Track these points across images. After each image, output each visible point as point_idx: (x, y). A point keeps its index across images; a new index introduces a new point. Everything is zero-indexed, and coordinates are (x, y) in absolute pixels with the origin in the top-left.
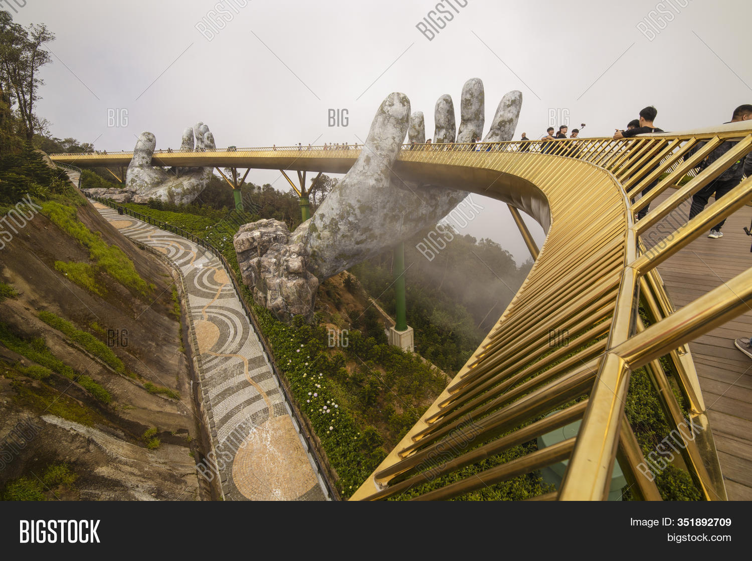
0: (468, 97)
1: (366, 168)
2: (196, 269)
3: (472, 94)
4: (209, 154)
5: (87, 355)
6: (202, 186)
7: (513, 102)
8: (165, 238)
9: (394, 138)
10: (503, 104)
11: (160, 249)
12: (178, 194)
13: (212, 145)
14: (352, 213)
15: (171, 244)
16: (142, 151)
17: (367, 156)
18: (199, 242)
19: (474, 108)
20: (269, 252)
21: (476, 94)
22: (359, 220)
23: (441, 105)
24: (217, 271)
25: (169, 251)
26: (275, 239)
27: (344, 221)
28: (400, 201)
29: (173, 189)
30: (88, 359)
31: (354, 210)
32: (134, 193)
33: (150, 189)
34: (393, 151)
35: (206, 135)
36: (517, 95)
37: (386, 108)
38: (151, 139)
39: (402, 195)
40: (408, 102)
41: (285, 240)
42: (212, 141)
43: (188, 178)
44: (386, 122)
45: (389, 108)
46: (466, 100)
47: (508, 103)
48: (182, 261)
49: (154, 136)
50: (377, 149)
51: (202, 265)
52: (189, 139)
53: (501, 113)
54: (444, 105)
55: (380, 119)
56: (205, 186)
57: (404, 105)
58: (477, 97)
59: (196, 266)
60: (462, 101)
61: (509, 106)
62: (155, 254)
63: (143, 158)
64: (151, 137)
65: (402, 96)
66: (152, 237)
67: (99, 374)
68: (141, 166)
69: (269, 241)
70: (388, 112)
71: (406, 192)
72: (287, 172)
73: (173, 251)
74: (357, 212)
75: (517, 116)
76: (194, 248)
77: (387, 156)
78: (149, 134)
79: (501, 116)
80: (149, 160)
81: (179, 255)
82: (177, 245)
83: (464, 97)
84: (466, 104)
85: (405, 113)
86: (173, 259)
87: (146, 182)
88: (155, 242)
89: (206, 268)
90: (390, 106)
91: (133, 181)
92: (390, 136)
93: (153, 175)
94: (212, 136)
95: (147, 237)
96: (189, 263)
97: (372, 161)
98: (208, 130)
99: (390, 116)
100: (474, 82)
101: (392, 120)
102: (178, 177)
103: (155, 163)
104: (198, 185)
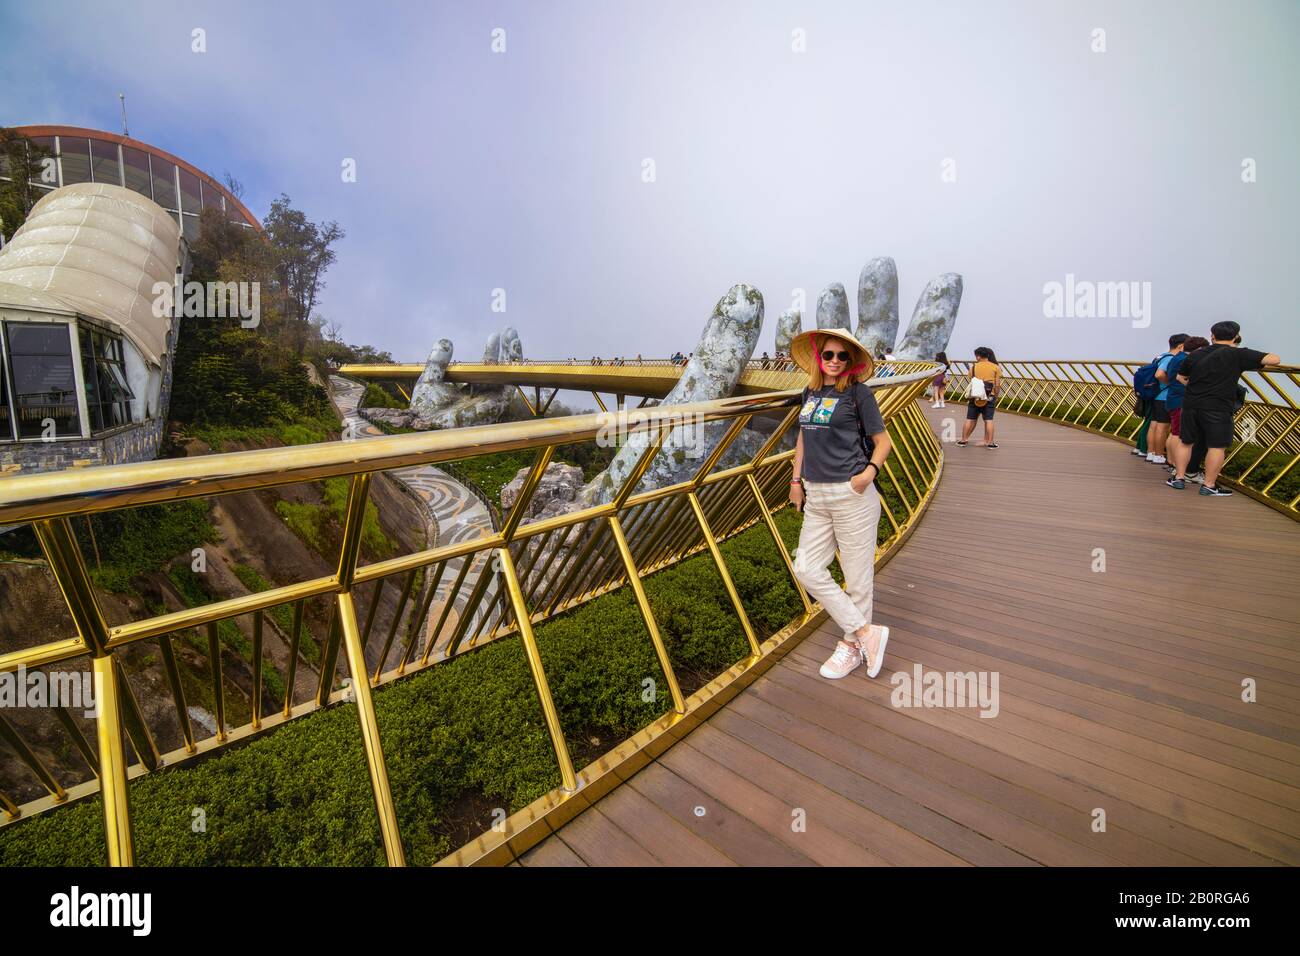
0: (869, 285)
1: (688, 395)
2: (458, 525)
3: (874, 282)
4: (515, 368)
5: (276, 631)
6: (499, 410)
7: (945, 292)
8: (434, 479)
9: (733, 351)
10: (926, 295)
11: (422, 493)
12: (467, 419)
13: (518, 355)
14: (663, 463)
15: (438, 486)
16: (435, 362)
17: (691, 378)
18: (473, 487)
19: (878, 303)
20: (544, 511)
21: (882, 281)
22: (673, 473)
23: (826, 300)
24: (483, 530)
25: (433, 496)
26: (557, 492)
27: (651, 474)
28: (743, 448)
29: (463, 412)
30: (276, 636)
31: (666, 458)
32: (415, 416)
33: (437, 411)
34: (730, 370)
35: (513, 343)
36: (952, 280)
37: (724, 308)
38: (448, 349)
39: (746, 438)
40: (760, 298)
41: (570, 495)
42: (519, 351)
43: (483, 399)
44: (724, 327)
45: (729, 308)
46: (866, 291)
47: (935, 293)
48: (443, 512)
49: (451, 345)
50: (707, 367)
51: (466, 520)
52: (494, 348)
53: (924, 309)
54: (830, 299)
55: (715, 323)
56: (502, 410)
57: (752, 303)
58: (884, 286)
59: (458, 521)
60: (859, 292)
61: (937, 298)
62: (414, 497)
63: (435, 371)
64: (447, 345)
65: (749, 289)
66: (419, 476)
67: (283, 660)
68: (431, 382)
69: (547, 495)
70: (727, 312)
71: (754, 433)
72: (601, 395)
73: (438, 496)
74: (671, 461)
75: (954, 314)
76: (465, 493)
77: (721, 377)
78: (447, 341)
79: (923, 314)
80: (441, 374)
81: (444, 503)
82: (445, 489)
83: (863, 286)
84: (865, 296)
85: (753, 314)
86: (434, 508)
87: (433, 403)
88: (420, 483)
89: (470, 525)
90: (730, 304)
91: (419, 400)
92: (728, 348)
93: (444, 394)
94: (519, 345)
95: (412, 476)
96: (451, 516)
97: (698, 385)
98: (516, 336)
99: (730, 319)
100: (879, 263)
101: (733, 325)
102: (472, 397)
103: (447, 378)
104: (494, 408)
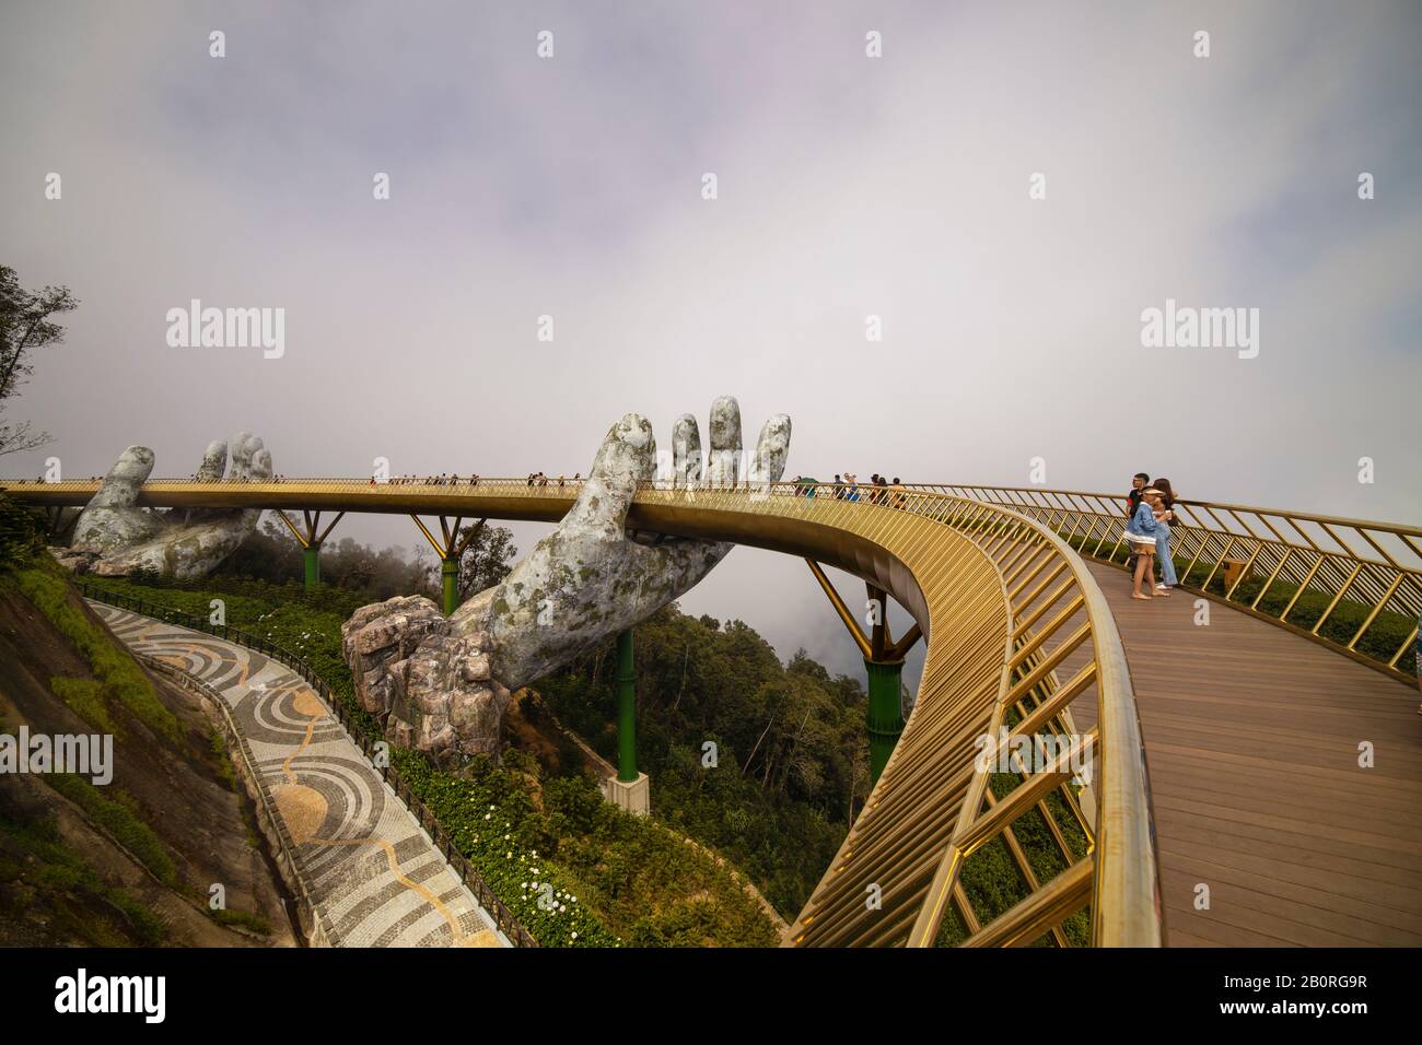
0: (720, 418)
1: (593, 513)
2: (254, 693)
3: (724, 416)
4: (257, 486)
6: (236, 542)
7: (781, 428)
8: (177, 640)
9: (631, 473)
10: (767, 430)
11: (172, 661)
12: (185, 557)
13: (266, 470)
14: (569, 581)
15: (192, 648)
16: (122, 479)
17: (594, 498)
18: (250, 642)
19: (728, 433)
20: (419, 650)
21: (730, 416)
22: (578, 591)
23: (682, 428)
24: (297, 694)
25: (191, 663)
26: (431, 627)
27: (555, 593)
28: (637, 562)
29: (178, 548)
31: (572, 576)
32: (96, 556)
33: (127, 548)
34: (630, 490)
35: (258, 454)
36: (784, 419)
37: (619, 434)
38: (146, 461)
39: (639, 552)
40: (650, 427)
41: (446, 629)
42: (268, 465)
43: (209, 528)
44: (620, 450)
45: (624, 434)
46: (718, 423)
47: (774, 429)
48: (220, 680)
49: (152, 454)
50: (609, 488)
51: (263, 685)
52: (218, 460)
53: (768, 441)
54: (685, 427)
55: (612, 447)
56: (240, 542)
57: (645, 431)
58: (732, 420)
59: (252, 688)
60: (711, 423)
61: (776, 433)
62: (160, 670)
63: (123, 491)
64: (146, 455)
65: (642, 419)
66: (147, 638)
68: (115, 507)
69: (421, 632)
70: (622, 438)
71: (644, 547)
72: (421, 517)
73: (199, 663)
74: (577, 578)
75: (787, 445)
76: (242, 656)
77: (622, 497)
78: (144, 449)
79: (766, 445)
80: (132, 495)
81: (212, 669)
82: (205, 651)
83: (714, 419)
84: (717, 427)
85: (646, 440)
86: (201, 677)
87: (120, 536)
88: (156, 647)
89: (274, 690)
90: (626, 430)
91: (92, 533)
92: (626, 470)
93: (137, 523)
94: (268, 457)
95: (137, 639)
96: (237, 683)
97: (601, 504)
98: (261, 446)
99: (626, 444)
100: (726, 401)
101: (629, 449)
102: (187, 527)
103: (142, 500)
104: (228, 540)
